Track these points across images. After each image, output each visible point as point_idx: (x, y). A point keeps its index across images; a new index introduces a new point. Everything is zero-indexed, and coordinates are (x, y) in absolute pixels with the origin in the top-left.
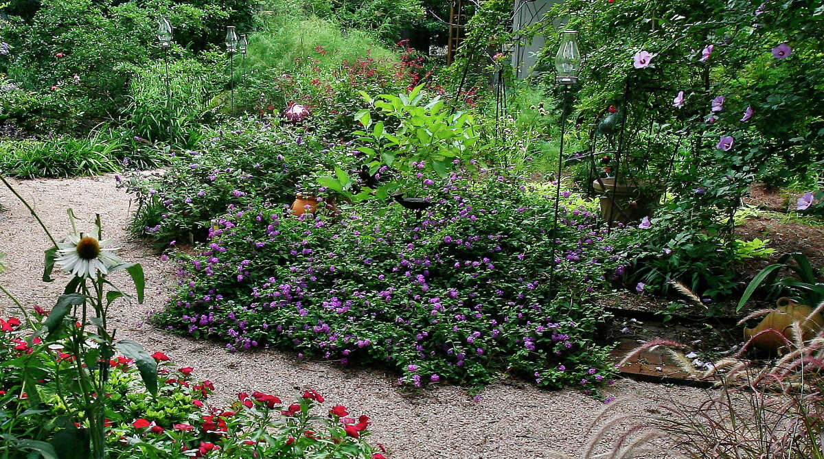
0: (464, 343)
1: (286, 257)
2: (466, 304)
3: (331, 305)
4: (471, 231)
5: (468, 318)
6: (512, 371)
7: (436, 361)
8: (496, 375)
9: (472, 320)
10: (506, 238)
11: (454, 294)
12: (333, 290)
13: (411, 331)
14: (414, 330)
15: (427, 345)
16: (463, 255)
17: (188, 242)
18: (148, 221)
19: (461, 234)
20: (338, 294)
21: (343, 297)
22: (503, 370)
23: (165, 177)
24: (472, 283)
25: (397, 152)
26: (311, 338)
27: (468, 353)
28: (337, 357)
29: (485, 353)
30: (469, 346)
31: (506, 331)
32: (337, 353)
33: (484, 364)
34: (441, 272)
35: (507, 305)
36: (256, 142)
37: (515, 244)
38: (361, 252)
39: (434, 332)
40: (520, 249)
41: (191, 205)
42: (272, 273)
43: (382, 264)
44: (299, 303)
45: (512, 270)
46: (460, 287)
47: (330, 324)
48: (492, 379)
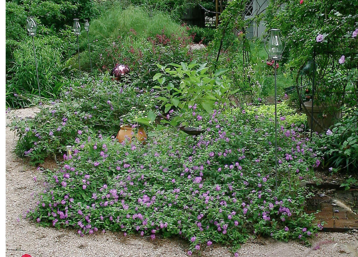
0: (226, 219)
1: (114, 170)
2: (227, 194)
3: (144, 201)
4: (227, 147)
5: (228, 202)
6: (257, 234)
7: (210, 232)
8: (248, 237)
9: (231, 203)
10: (248, 151)
11: (219, 188)
12: (144, 191)
13: (194, 214)
14: (196, 213)
15: (204, 222)
16: (223, 162)
17: (53, 159)
18: (26, 146)
19: (221, 149)
20: (147, 192)
21: (151, 196)
22: (252, 233)
23: (36, 119)
24: (230, 180)
25: (181, 97)
26: (132, 223)
27: (230, 225)
28: (148, 234)
29: (240, 224)
30: (230, 221)
31: (252, 209)
32: (149, 232)
33: (240, 231)
34: (211, 174)
35: (251, 193)
36: (94, 94)
37: (254, 154)
38: (161, 164)
39: (208, 214)
40: (257, 156)
41: (53, 137)
42: (105, 182)
43: (174, 171)
44: (123, 201)
45: (253, 170)
46: (222, 183)
47: (143, 214)
48: (245, 240)
